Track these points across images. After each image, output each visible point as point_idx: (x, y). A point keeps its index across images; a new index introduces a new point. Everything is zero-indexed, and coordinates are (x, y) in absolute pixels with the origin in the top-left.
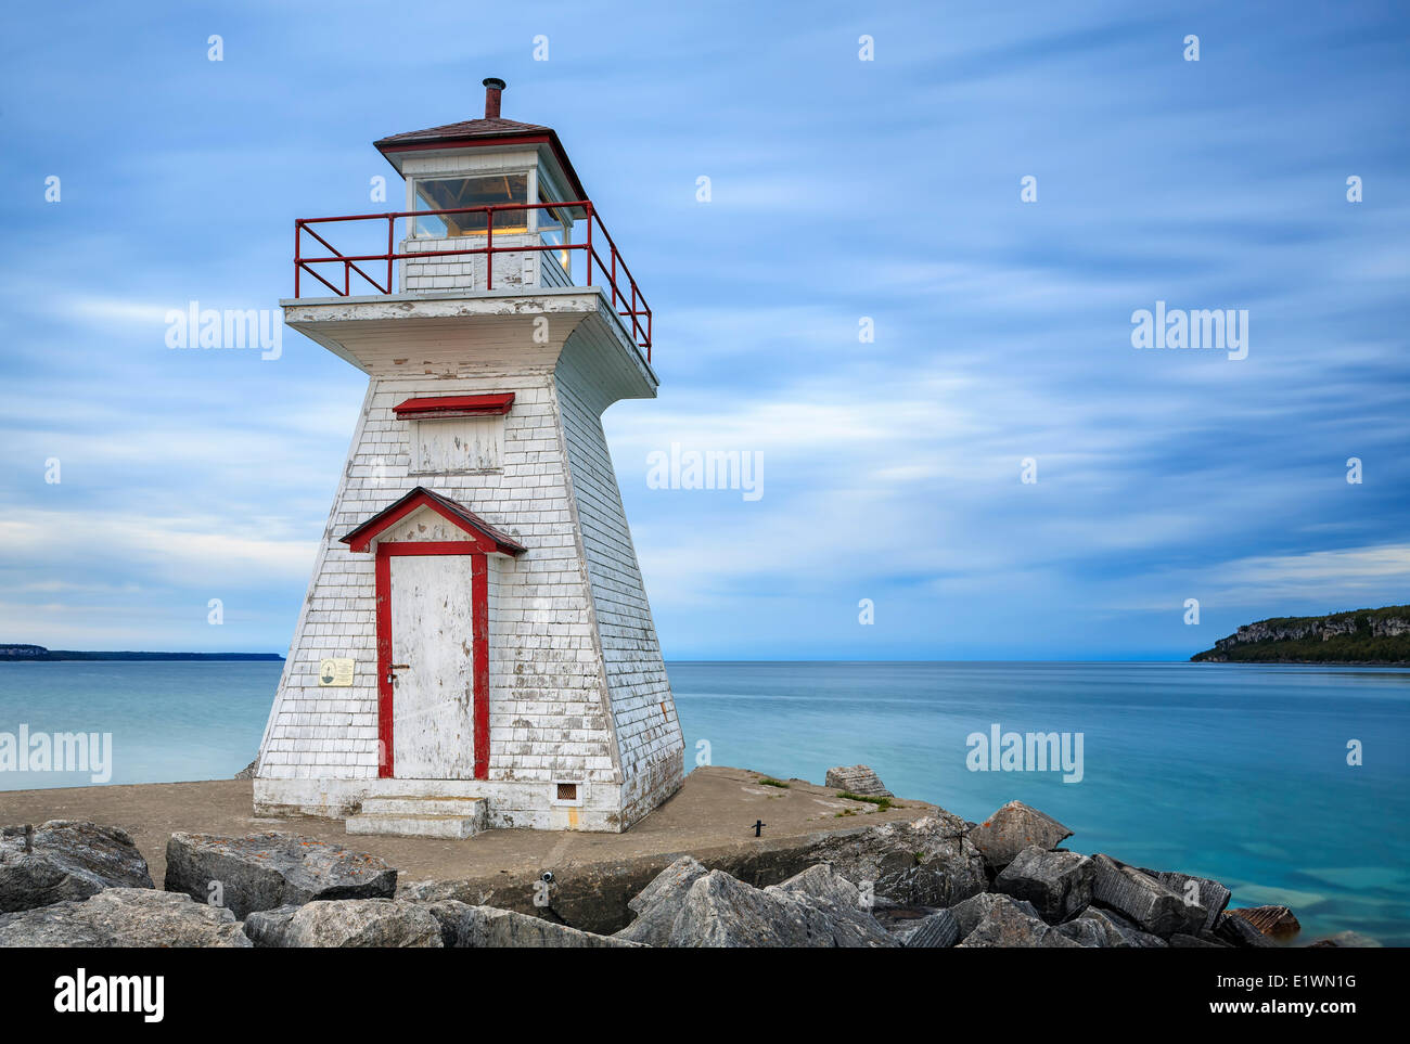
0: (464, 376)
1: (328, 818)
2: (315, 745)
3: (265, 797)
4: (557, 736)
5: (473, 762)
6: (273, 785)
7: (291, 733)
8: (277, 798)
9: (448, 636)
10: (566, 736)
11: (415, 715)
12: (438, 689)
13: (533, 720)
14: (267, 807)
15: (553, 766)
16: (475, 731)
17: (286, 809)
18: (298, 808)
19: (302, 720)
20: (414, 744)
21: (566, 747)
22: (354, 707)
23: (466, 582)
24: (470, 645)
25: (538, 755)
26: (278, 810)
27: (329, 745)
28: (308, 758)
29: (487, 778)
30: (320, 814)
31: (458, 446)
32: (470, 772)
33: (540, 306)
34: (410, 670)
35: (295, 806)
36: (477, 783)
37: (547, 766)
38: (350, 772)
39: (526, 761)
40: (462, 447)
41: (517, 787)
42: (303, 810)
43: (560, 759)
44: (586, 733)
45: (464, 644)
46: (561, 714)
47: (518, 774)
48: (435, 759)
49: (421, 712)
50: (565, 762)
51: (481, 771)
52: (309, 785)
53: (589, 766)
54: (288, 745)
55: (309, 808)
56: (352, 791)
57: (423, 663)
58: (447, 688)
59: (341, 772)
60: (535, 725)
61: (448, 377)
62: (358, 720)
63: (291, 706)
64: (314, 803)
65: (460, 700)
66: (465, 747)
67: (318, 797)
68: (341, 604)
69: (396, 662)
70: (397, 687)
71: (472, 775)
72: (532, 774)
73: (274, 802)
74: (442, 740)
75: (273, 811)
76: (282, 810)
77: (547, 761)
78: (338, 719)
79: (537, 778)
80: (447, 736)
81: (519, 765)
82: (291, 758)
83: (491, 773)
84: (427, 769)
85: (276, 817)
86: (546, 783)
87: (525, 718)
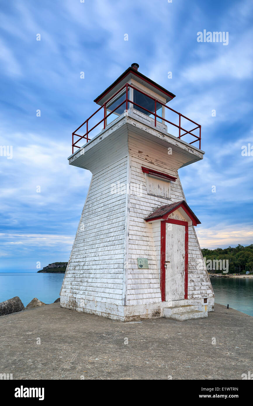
0: (156, 164)
1: (148, 318)
2: (141, 291)
3: (128, 313)
4: (200, 285)
5: (184, 294)
6: (131, 308)
7: (133, 287)
8: (132, 313)
9: (179, 252)
10: (201, 284)
11: (171, 279)
12: (176, 270)
13: (194, 279)
14: (129, 317)
15: (201, 293)
16: (185, 284)
17: (136, 317)
18: (139, 316)
19: (136, 282)
20: (171, 289)
21: (202, 288)
22: (150, 276)
23: (184, 235)
24: (184, 256)
25: (197, 290)
26: (132, 318)
27: (146, 291)
28: (140, 296)
29: (187, 299)
30: (146, 317)
31: (159, 188)
32: (183, 297)
33: (193, 152)
34: (170, 263)
35: (138, 316)
36: (186, 300)
37: (200, 293)
38: (154, 300)
39: (195, 292)
40: (160, 189)
41: (195, 301)
42: (141, 317)
43: (202, 291)
44: (204, 283)
45: (183, 255)
46: (199, 278)
47: (194, 296)
48: (176, 293)
49: (173, 278)
50: (203, 292)
51: (186, 297)
52: (142, 307)
53: (208, 293)
54: (133, 292)
55: (143, 315)
56: (155, 307)
57: (173, 261)
58: (179, 269)
59: (151, 301)
60: (195, 281)
61: (151, 163)
62: (153, 281)
63: (130, 276)
64: (144, 313)
65: (181, 273)
66: (182, 289)
67: (145, 311)
68: (138, 238)
69: (166, 260)
70: (167, 269)
71: (184, 298)
72: (197, 296)
73: (131, 315)
74: (178, 287)
75: (131, 318)
76: (134, 318)
77: (199, 292)
78: (146, 281)
79: (198, 297)
80: (179, 286)
81: (194, 294)
82: (134, 297)
83: (188, 296)
84: (174, 297)
85: (132, 321)
86: (201, 299)
87: (192, 279)
